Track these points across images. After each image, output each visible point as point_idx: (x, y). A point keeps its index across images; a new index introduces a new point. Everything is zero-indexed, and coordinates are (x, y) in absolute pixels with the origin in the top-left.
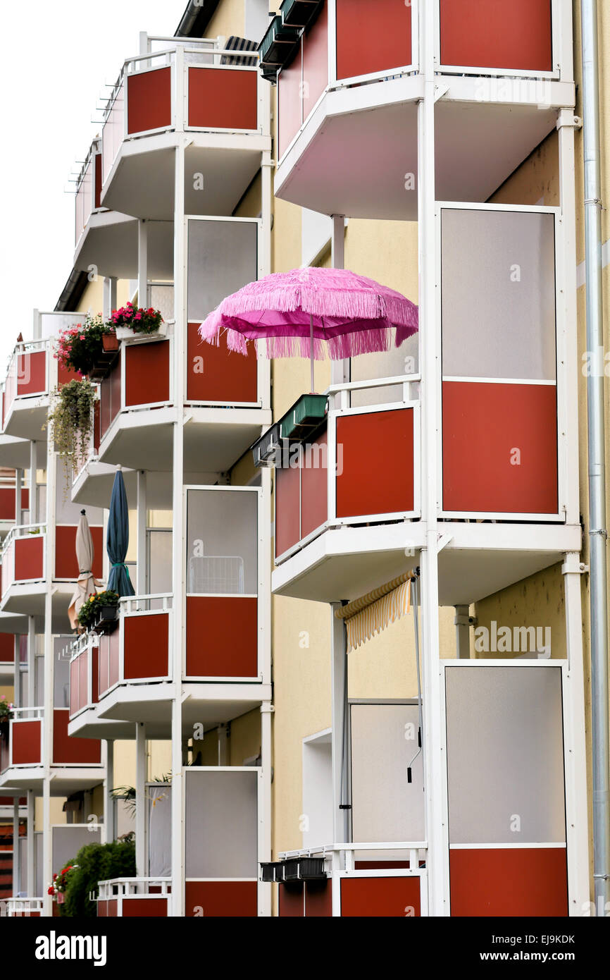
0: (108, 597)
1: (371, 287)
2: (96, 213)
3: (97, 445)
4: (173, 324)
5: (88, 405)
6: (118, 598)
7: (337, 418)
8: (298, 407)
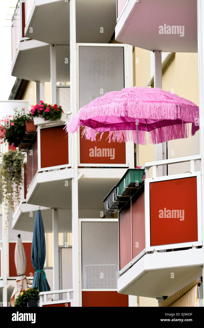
0: (32, 293)
1: (172, 99)
2: (23, 41)
3: (26, 192)
4: (70, 114)
5: (20, 166)
6: (38, 293)
7: (150, 183)
8: (127, 177)
